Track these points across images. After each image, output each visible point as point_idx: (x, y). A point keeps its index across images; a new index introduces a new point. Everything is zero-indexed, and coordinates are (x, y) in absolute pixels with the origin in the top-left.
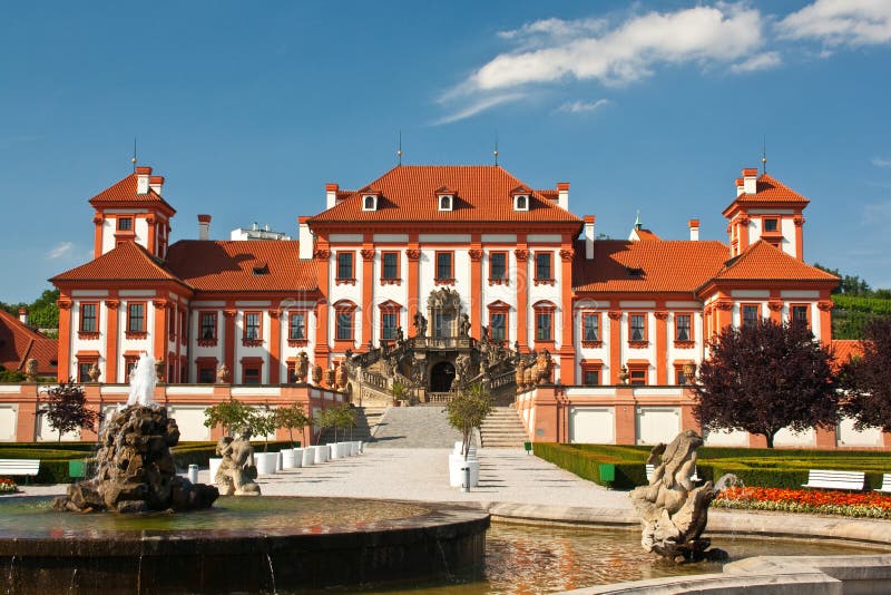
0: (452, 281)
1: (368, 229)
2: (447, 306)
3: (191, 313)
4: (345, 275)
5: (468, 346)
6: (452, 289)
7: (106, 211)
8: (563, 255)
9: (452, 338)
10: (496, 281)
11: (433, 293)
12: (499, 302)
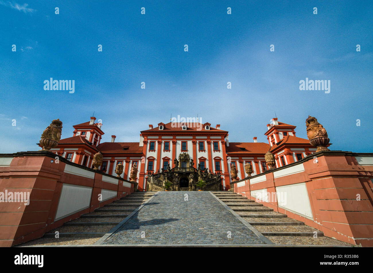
0: (187, 151)
1: (160, 134)
2: (185, 159)
4: (152, 149)
5: (193, 171)
6: (187, 153)
8: (222, 142)
9: (188, 168)
10: (201, 150)
11: (180, 154)
12: (202, 157)
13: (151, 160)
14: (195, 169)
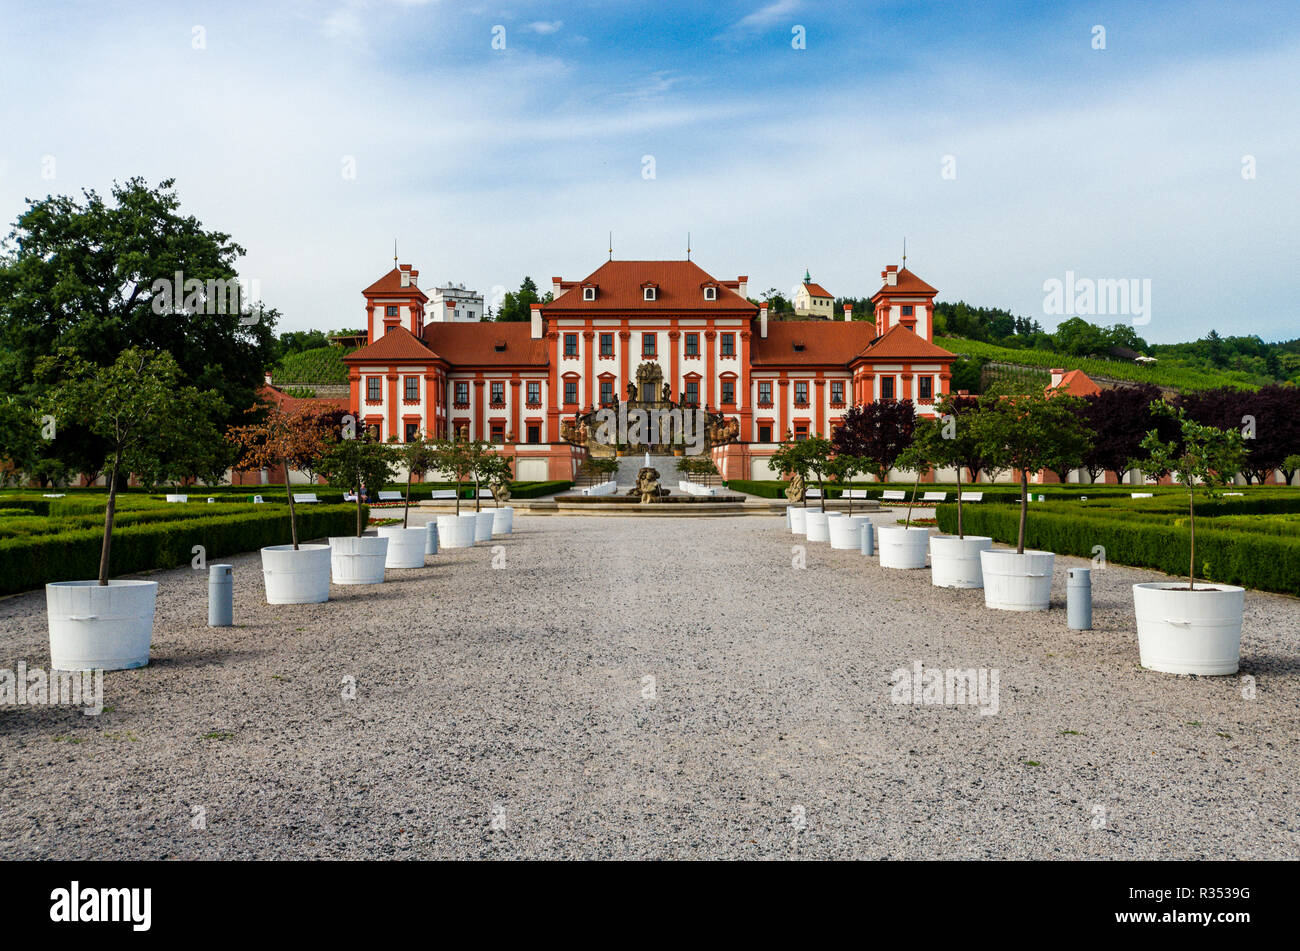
0: (655, 356)
1: (589, 314)
3: (448, 383)
6: (655, 362)
7: (376, 301)
8: (742, 335)
10: (691, 356)
11: (640, 366)
12: (693, 373)
13: (571, 382)
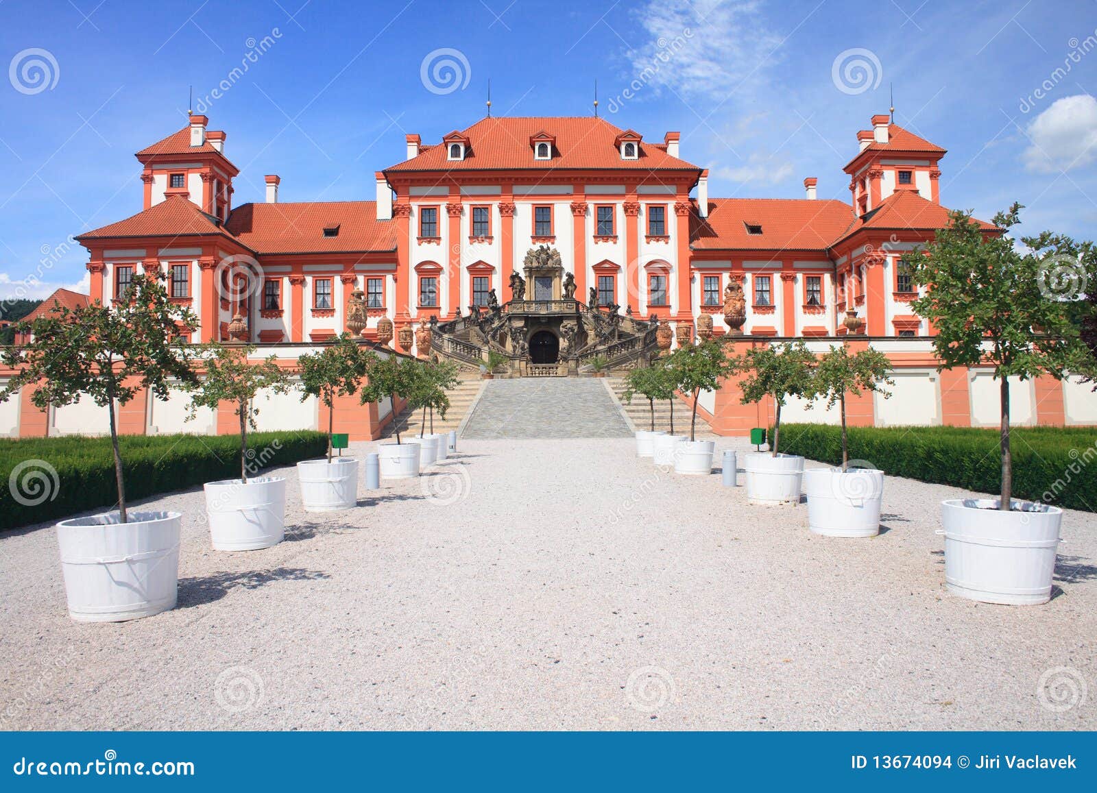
0: (552, 238)
1: (454, 179)
2: (545, 267)
4: (429, 233)
5: (574, 311)
6: (552, 247)
7: (155, 167)
8: (678, 208)
9: (555, 302)
10: (603, 237)
11: (530, 252)
12: (606, 261)
13: (429, 272)
14: (578, 304)
